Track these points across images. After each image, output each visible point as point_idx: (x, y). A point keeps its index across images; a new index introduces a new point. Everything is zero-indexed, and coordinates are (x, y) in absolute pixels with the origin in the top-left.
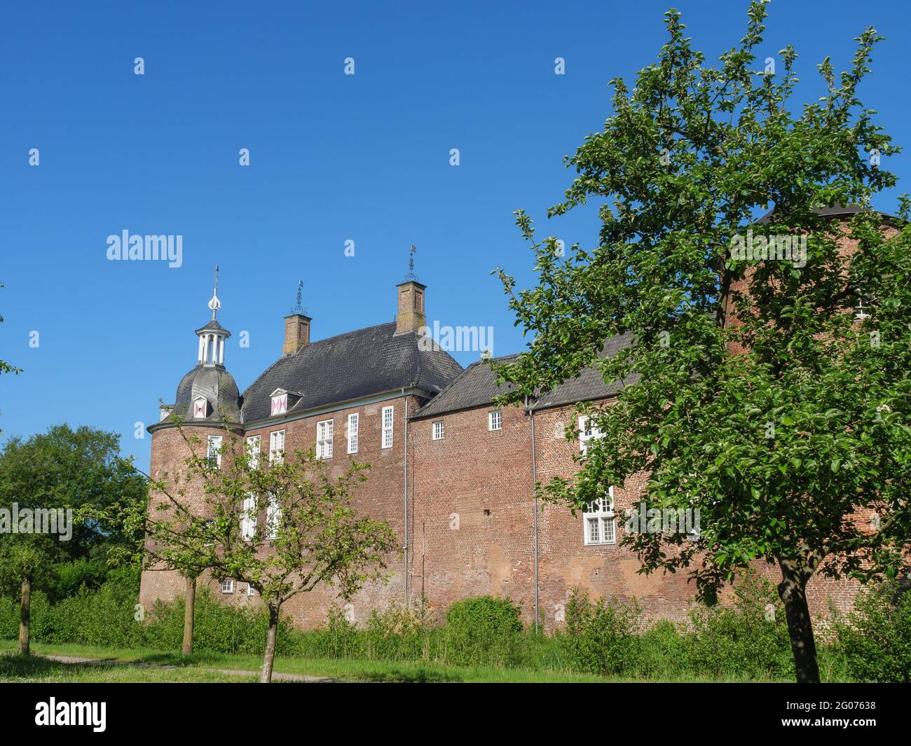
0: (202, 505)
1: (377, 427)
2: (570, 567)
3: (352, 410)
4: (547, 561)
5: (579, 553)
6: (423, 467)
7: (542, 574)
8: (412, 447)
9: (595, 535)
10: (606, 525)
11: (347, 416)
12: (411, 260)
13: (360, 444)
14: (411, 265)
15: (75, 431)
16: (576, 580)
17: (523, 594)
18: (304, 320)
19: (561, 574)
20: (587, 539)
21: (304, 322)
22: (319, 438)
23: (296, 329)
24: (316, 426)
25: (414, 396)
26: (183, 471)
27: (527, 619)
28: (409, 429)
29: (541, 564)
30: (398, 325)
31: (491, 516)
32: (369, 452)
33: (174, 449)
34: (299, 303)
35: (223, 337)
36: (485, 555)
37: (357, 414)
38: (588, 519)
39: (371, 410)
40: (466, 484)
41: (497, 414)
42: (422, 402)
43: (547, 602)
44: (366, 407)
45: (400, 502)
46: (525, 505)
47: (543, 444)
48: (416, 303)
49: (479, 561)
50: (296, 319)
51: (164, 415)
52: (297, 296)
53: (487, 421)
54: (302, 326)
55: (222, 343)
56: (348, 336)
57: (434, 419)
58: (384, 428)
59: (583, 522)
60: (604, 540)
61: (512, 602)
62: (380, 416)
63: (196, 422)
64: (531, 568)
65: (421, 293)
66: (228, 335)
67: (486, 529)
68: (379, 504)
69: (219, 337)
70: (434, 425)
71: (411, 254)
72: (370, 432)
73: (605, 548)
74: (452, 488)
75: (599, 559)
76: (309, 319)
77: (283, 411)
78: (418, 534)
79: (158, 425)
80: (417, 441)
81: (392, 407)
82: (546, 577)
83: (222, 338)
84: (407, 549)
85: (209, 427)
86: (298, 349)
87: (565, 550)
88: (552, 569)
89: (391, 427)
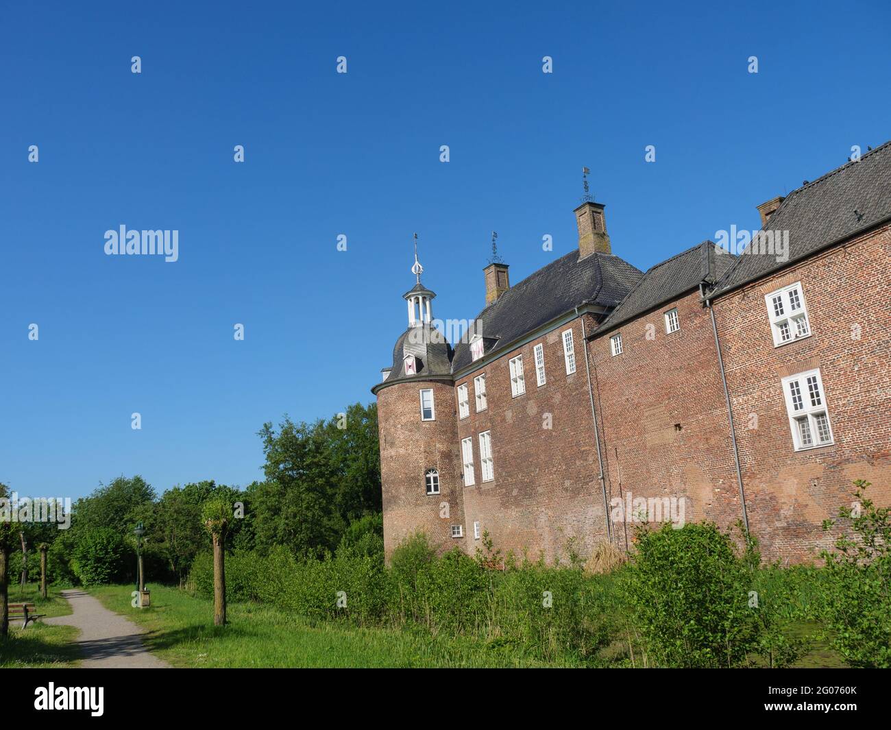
0: (422, 456)
1: (559, 354)
2: (780, 480)
3: (536, 341)
4: (753, 476)
5: (789, 462)
6: (607, 388)
7: (749, 492)
8: (593, 368)
9: (807, 438)
10: (819, 423)
11: (533, 349)
12: (585, 182)
13: (547, 374)
14: (586, 188)
15: (366, 409)
16: (790, 496)
17: (730, 519)
18: (501, 268)
19: (772, 490)
20: (798, 443)
21: (502, 270)
22: (513, 376)
23: (494, 279)
24: (508, 365)
25: (589, 313)
26: (402, 426)
27: (740, 548)
28: (589, 349)
29: (746, 481)
30: (581, 250)
31: (683, 431)
32: (556, 381)
33: (392, 407)
34: (495, 253)
35: (428, 297)
36: (683, 477)
37: (541, 345)
38: (795, 418)
39: (552, 338)
40: (651, 399)
41: (673, 314)
42: (600, 319)
43: (759, 526)
44: (547, 336)
45: (590, 429)
46: (718, 412)
47: (728, 337)
48: (595, 224)
49: (677, 484)
50: (493, 268)
51: (386, 376)
52: (491, 246)
53: (663, 324)
54: (499, 273)
55: (428, 303)
56: (539, 274)
57: (611, 334)
58: (566, 354)
59: (788, 423)
60: (820, 442)
61: (718, 528)
62: (561, 342)
63: (409, 379)
64: (735, 486)
65: (600, 213)
66: (432, 296)
67: (679, 447)
68: (572, 433)
69: (424, 298)
70: (612, 340)
71: (585, 177)
72: (554, 360)
73: (821, 451)
74: (637, 406)
75: (817, 467)
76: (506, 267)
77: (481, 355)
78: (612, 460)
79: (381, 385)
80: (598, 360)
81: (570, 330)
82: (754, 496)
83: (428, 299)
84: (603, 478)
85: (419, 381)
86: (498, 297)
87: (771, 460)
88: (759, 486)
89: (572, 352)
